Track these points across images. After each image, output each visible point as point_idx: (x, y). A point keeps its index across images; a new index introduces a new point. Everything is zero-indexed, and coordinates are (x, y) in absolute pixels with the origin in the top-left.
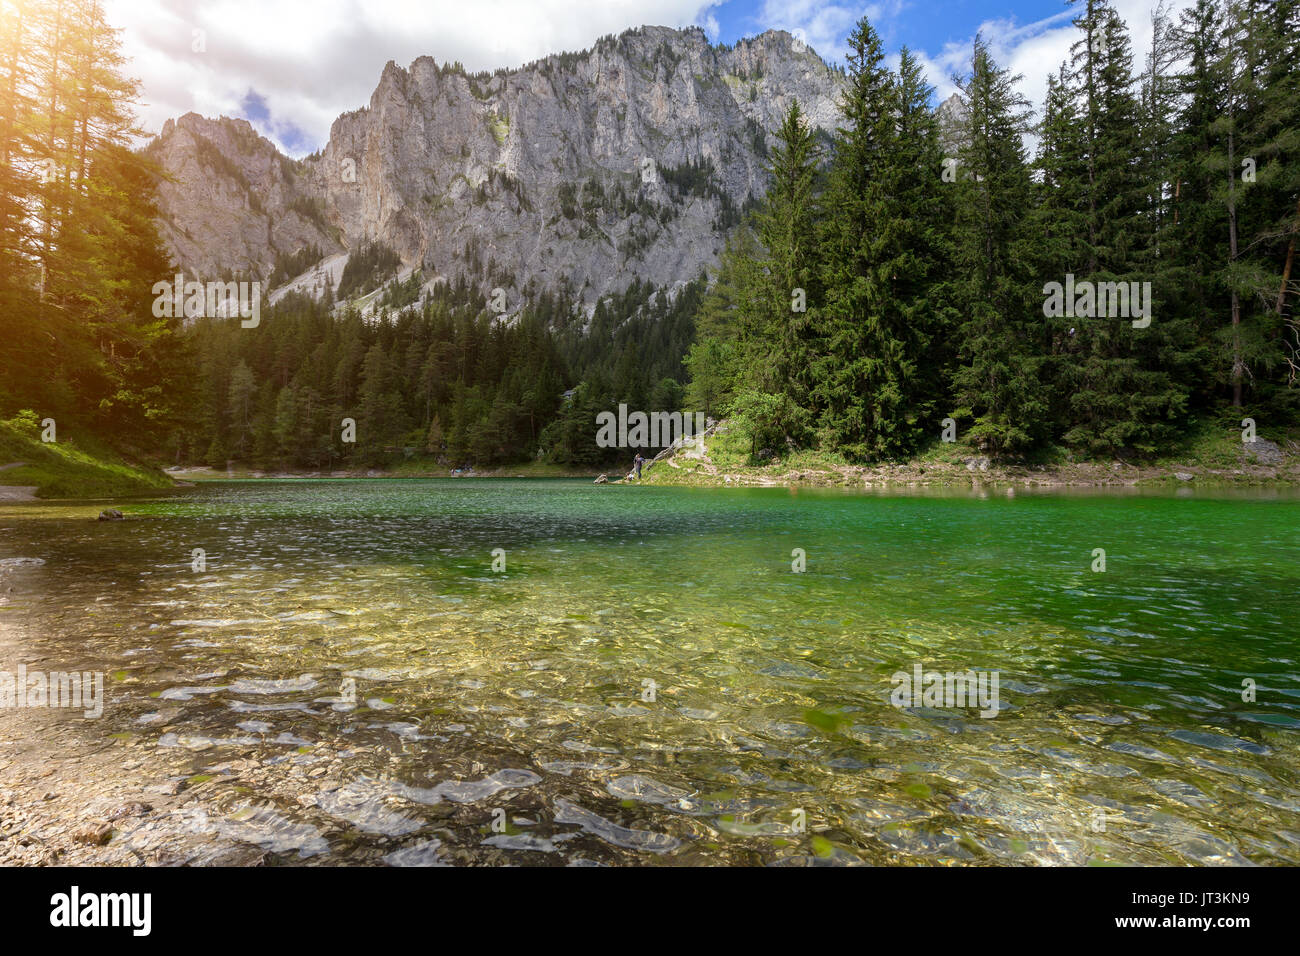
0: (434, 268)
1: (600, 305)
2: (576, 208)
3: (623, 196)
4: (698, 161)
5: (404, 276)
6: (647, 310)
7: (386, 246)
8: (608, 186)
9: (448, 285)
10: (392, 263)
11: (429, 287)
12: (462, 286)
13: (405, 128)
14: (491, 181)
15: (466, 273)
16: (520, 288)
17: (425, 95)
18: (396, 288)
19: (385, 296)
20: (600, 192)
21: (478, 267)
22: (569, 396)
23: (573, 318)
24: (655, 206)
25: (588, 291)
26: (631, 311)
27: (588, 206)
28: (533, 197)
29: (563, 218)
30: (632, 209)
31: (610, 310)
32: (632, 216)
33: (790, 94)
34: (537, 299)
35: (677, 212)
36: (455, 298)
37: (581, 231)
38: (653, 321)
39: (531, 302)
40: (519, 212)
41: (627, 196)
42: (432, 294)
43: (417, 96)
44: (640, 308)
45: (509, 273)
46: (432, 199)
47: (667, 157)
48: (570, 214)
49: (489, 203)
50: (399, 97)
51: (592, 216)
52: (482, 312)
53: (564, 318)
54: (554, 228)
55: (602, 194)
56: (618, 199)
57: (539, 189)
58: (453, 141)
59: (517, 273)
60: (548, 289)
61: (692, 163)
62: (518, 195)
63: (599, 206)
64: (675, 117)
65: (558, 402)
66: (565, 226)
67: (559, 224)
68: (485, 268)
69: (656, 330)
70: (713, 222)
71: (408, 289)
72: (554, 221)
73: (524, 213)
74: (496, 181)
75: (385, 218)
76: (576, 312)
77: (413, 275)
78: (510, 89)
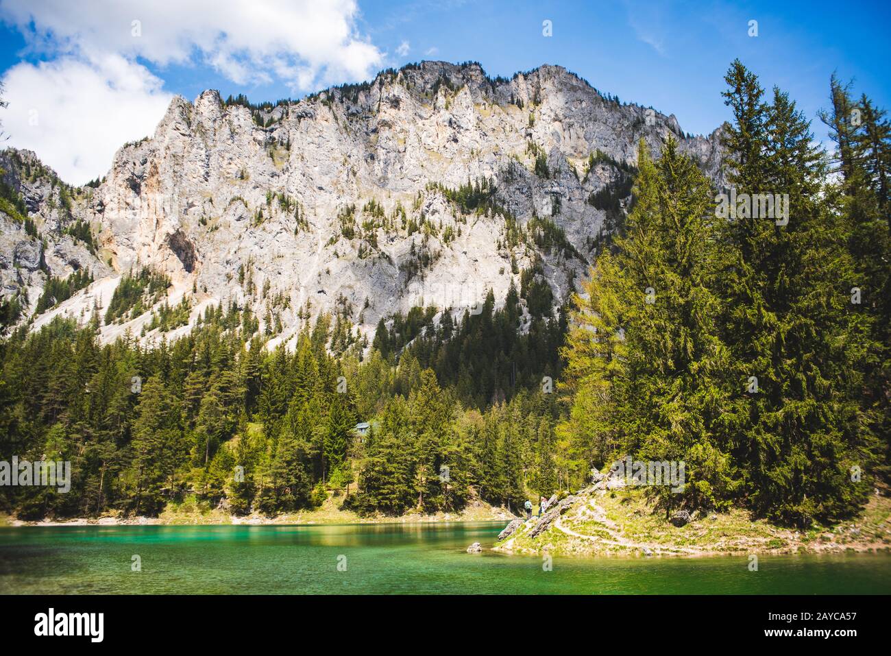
0: (206, 291)
1: (381, 326)
2: (355, 229)
3: (404, 216)
4: (480, 182)
5: (173, 299)
6: (431, 332)
7: (158, 270)
8: (388, 206)
9: (220, 307)
10: (163, 285)
11: (199, 310)
12: (235, 309)
13: (186, 155)
14: (269, 203)
15: (240, 295)
16: (296, 310)
17: (208, 124)
18: (166, 312)
19: (154, 319)
20: (381, 212)
21: (251, 289)
22: (361, 432)
23: (352, 341)
24: (437, 226)
25: (367, 313)
26: (415, 332)
27: (368, 226)
28: (311, 218)
29: (342, 239)
30: (413, 229)
31: (392, 332)
32: (416, 234)
33: (567, 120)
34: (313, 321)
35: (460, 231)
36: (226, 321)
37: (361, 251)
38: (439, 344)
39: (307, 324)
40: (296, 232)
41: (409, 217)
42: (203, 317)
43: (200, 124)
44: (424, 330)
45: (284, 294)
46: (208, 221)
47: (449, 178)
48: (349, 234)
49: (266, 224)
50: (183, 127)
51: (372, 236)
52: (255, 335)
53: (343, 343)
54: (332, 248)
55: (382, 214)
56: (399, 219)
57: (318, 210)
58: (233, 166)
59: (292, 294)
60: (325, 311)
61: (474, 185)
62: (296, 217)
63: (379, 226)
64: (456, 141)
65: (349, 438)
66: (344, 245)
67: (338, 244)
68: (260, 290)
69: (443, 352)
70: (499, 242)
71: (177, 312)
72: (332, 241)
73: (301, 233)
74: (275, 202)
75: (160, 239)
76: (354, 335)
77: (184, 298)
78: (292, 118)
